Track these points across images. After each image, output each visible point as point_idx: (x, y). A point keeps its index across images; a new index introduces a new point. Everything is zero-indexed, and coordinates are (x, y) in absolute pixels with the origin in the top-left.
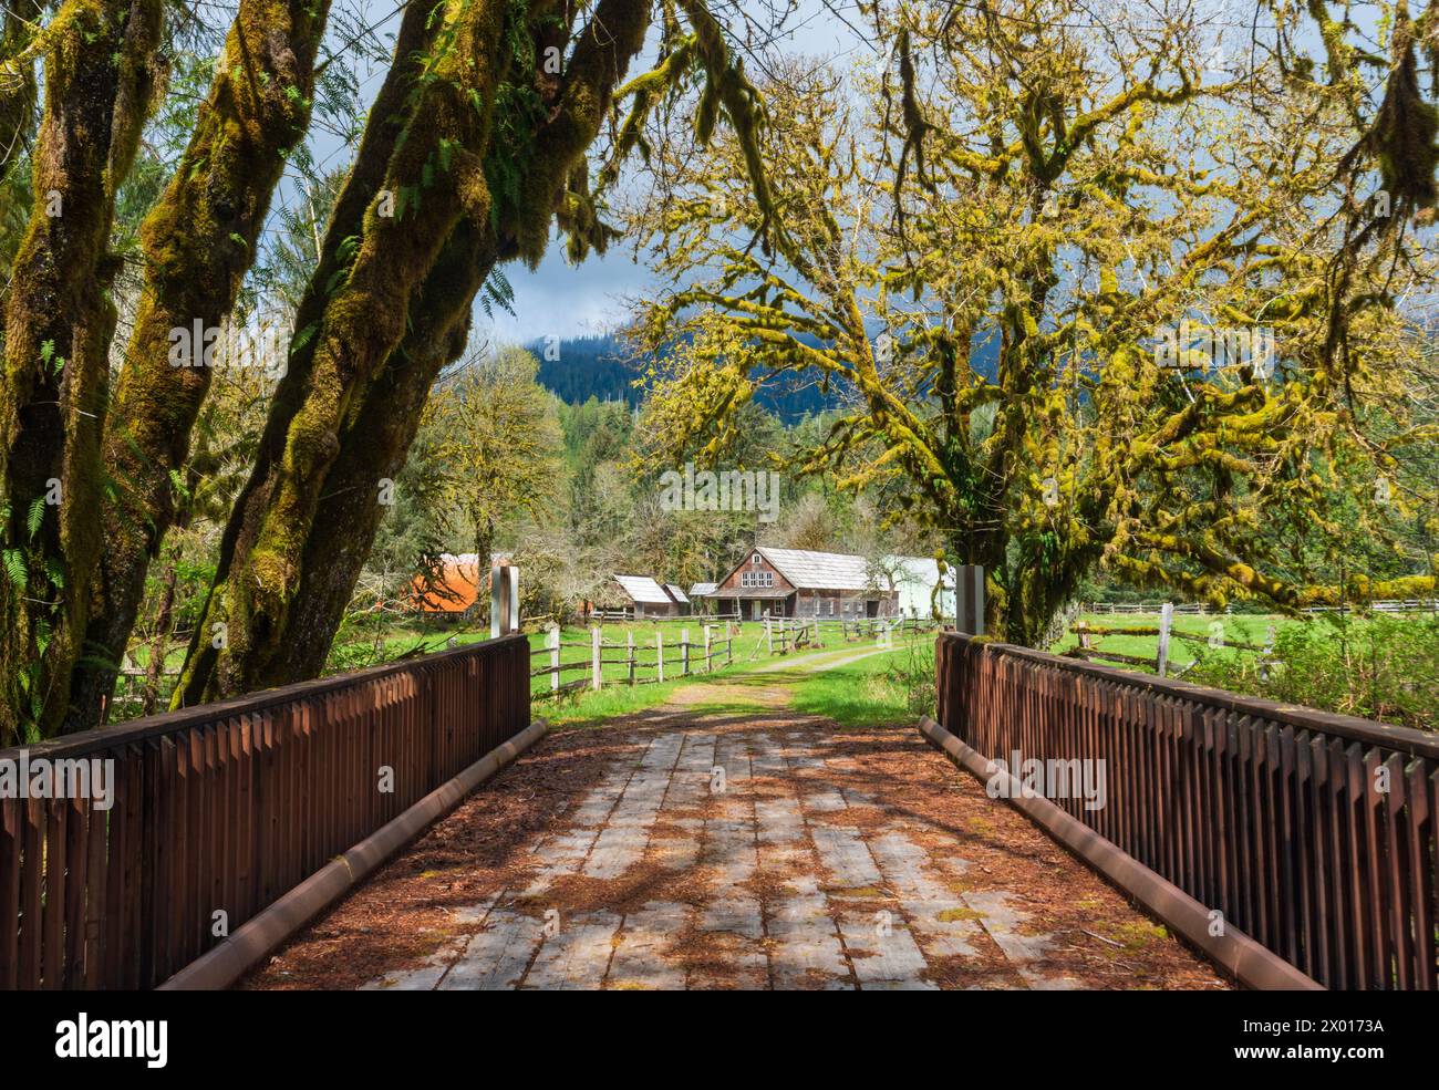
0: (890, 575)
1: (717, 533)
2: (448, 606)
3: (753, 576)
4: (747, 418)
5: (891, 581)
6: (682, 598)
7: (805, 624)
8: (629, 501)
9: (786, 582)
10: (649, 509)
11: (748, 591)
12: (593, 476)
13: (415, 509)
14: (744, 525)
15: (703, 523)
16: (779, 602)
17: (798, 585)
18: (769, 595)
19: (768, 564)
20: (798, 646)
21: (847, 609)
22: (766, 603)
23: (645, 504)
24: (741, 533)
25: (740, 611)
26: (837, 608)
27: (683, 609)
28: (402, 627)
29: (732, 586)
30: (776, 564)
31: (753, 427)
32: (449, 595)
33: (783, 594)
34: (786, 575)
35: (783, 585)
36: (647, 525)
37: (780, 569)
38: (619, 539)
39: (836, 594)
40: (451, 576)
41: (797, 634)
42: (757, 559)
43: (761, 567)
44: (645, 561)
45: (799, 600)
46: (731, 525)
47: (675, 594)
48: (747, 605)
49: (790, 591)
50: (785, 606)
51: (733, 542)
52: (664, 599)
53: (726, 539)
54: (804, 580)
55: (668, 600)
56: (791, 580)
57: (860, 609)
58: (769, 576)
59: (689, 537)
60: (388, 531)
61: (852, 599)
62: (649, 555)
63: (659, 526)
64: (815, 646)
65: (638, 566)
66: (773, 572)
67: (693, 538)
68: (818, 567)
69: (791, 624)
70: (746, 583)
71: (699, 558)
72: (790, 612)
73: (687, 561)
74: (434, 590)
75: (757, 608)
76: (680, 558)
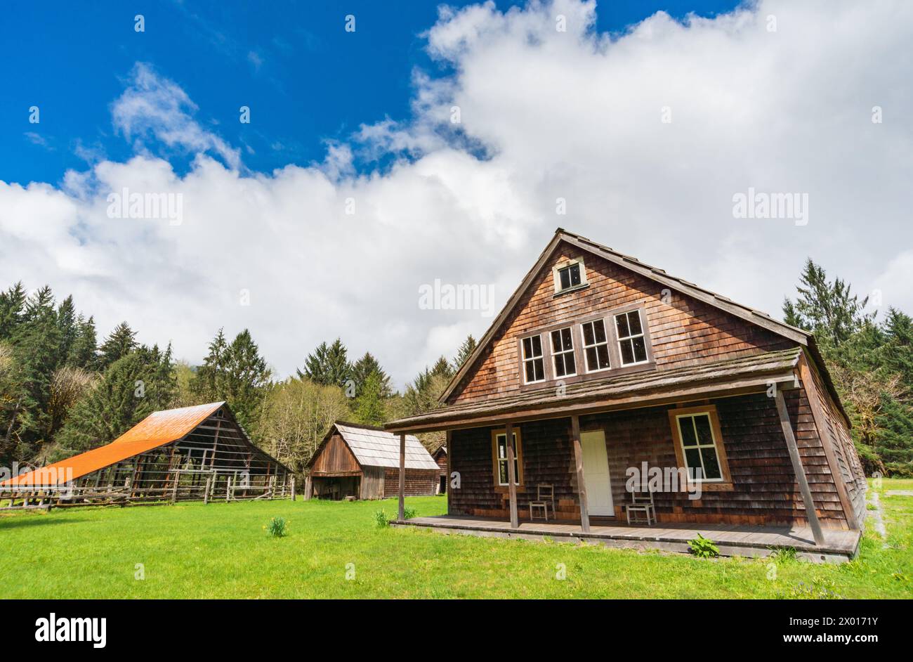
58: (630, 323)
66: (645, 306)
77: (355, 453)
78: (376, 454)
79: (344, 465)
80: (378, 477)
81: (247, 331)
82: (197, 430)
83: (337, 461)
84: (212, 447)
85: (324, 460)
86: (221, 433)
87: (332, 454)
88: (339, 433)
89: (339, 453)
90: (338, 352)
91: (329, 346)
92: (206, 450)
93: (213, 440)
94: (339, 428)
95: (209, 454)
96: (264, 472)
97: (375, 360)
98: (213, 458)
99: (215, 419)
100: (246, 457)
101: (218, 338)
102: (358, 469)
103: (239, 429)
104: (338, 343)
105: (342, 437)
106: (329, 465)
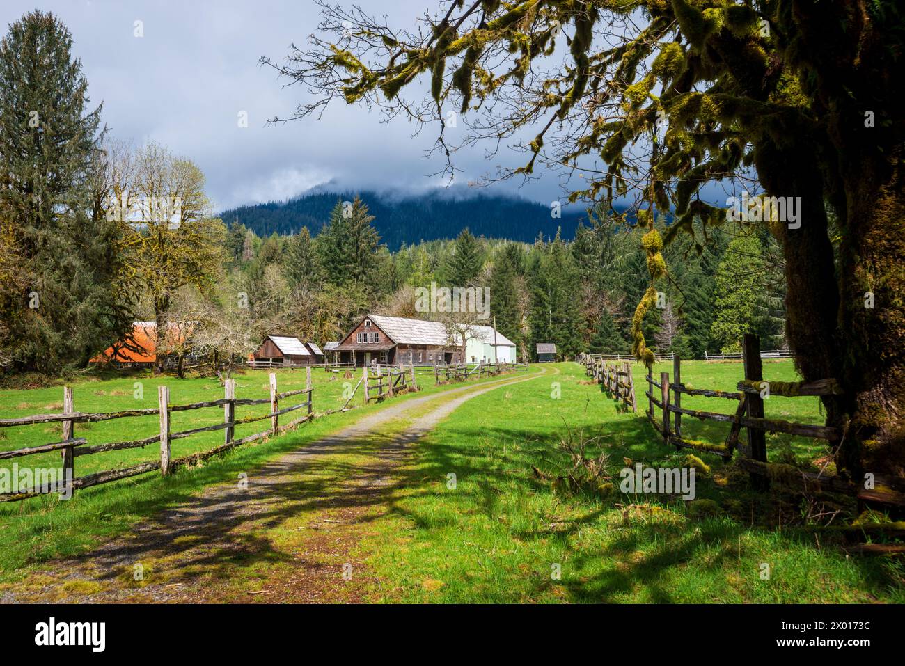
0: (463, 334)
1: (345, 311)
2: (137, 358)
3: (365, 335)
4: (365, 237)
5: (464, 338)
6: (318, 352)
7: (403, 370)
8: (288, 289)
9: (388, 339)
10: (300, 294)
11: (362, 346)
12: (263, 273)
13: (97, 281)
14: (363, 305)
15: (336, 304)
16: (383, 353)
17: (397, 341)
18: (376, 348)
19: (376, 327)
20: (396, 391)
21: (431, 358)
22: (375, 354)
23: (298, 291)
24: (361, 311)
25: (355, 360)
26: (424, 358)
27: (318, 359)
28: (83, 374)
29: (350, 343)
30: (382, 327)
31: (369, 243)
32: (138, 349)
33: (387, 348)
34: (389, 334)
35: (386, 342)
36: (299, 305)
37: (385, 330)
38: (281, 314)
39: (424, 347)
40: (139, 336)
41: (395, 378)
42: (368, 323)
43: (371, 329)
44: (298, 329)
45: (398, 352)
46: (355, 305)
47: (313, 349)
48: (361, 357)
49: (391, 346)
50: (387, 357)
51: (356, 316)
52: (305, 352)
53: (351, 315)
54: (401, 338)
55: (308, 353)
56: (392, 338)
57: (440, 358)
58: (377, 335)
59: (327, 313)
60: (72, 297)
61: (434, 352)
62: (300, 324)
63: (307, 305)
64: (412, 390)
65: (293, 332)
66: (379, 333)
67: (330, 314)
68: (411, 329)
69: (389, 370)
70: (360, 340)
71: (332, 325)
72: (391, 361)
73: (325, 328)
74: (126, 346)
75: (368, 358)
76: (321, 326)
77: (280, 349)
78: (288, 349)
79: (274, 353)
80: (289, 358)
83: (270, 351)
87: (267, 348)
88: (271, 340)
89: (271, 348)
94: (271, 337)
102: (282, 355)
105: (272, 342)
106: (265, 353)
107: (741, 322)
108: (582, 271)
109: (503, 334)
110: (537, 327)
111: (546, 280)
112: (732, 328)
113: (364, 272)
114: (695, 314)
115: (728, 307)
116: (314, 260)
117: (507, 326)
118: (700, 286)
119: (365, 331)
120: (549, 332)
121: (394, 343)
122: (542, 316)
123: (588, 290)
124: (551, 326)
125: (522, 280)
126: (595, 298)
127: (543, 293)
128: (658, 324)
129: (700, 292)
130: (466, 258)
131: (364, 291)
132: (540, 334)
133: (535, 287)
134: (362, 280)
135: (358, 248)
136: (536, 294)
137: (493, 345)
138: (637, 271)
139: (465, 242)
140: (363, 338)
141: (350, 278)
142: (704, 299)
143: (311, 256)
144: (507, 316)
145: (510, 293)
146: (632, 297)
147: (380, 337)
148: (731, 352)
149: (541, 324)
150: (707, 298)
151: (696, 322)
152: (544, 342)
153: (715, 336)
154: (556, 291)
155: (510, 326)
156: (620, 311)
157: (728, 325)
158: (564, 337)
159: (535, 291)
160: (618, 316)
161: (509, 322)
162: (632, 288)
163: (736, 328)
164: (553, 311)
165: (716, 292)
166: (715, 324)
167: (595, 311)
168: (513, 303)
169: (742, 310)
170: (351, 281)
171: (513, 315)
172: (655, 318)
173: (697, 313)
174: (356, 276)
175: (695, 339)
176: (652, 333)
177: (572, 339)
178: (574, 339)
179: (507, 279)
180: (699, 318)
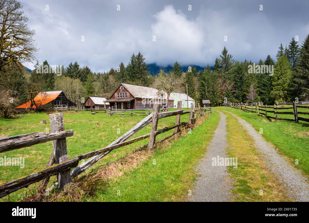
9: (131, 95)
11: (120, 99)
16: (128, 103)
17: (136, 97)
18: (126, 100)
19: (126, 90)
22: (125, 103)
26: (152, 105)
29: (114, 98)
30: (128, 89)
33: (130, 100)
34: (131, 93)
35: (130, 97)
37: (130, 91)
42: (122, 88)
43: (123, 91)
45: (136, 102)
49: (132, 99)
54: (137, 95)
56: (133, 95)
58: (126, 94)
66: (127, 92)
72: (132, 107)
75: (122, 105)
77: (94, 102)
78: (97, 102)
79: (91, 104)
80: (98, 106)
81: (46, 61)
82: (57, 97)
83: (90, 103)
84: (61, 100)
85: (87, 103)
86: (62, 97)
87: (89, 102)
88: (90, 98)
89: (90, 102)
90: (76, 66)
91: (73, 64)
92: (60, 101)
93: (60, 99)
94: (90, 97)
95: (60, 102)
96: (71, 105)
97: (89, 69)
98: (61, 103)
99: (60, 95)
100: (67, 102)
101: (37, 63)
102: (94, 105)
103: (65, 96)
104: (76, 63)
105: (91, 99)
106: (88, 104)
107: (283, 91)
108: (218, 74)
109: (190, 96)
110: (202, 94)
111: (205, 78)
112: (280, 93)
113: (142, 77)
114: (262, 88)
115: (278, 85)
116: (125, 73)
117: (191, 94)
118: (264, 78)
119: (121, 92)
120: (206, 96)
121: (134, 97)
122: (204, 90)
123: (220, 81)
124: (207, 94)
125: (196, 78)
126: (223, 83)
127: (204, 82)
128: (248, 92)
129: (264, 80)
130: (177, 71)
131: (142, 83)
132: (203, 97)
133: (201, 80)
134: (141, 79)
135: (140, 69)
136: (201, 83)
137: (186, 101)
138: (239, 73)
139: (176, 66)
140: (120, 95)
141: (137, 79)
142: (266, 83)
143: (124, 72)
144: (191, 90)
145: (192, 82)
146: (237, 83)
147: (127, 95)
148: (279, 102)
149: (203, 93)
150: (268, 82)
151: (263, 91)
152: (205, 99)
153: (272, 96)
154: (209, 81)
155: (192, 94)
156: (232, 88)
157: (278, 92)
158: (212, 98)
159: (201, 82)
160: (232, 90)
161: (192, 93)
162: (237, 80)
163: (281, 93)
164: (208, 88)
165: (272, 79)
166: (272, 91)
167: (223, 88)
168: (193, 86)
169: (284, 86)
170: (137, 80)
171: (193, 90)
172: (247, 90)
173: (264, 88)
174: (139, 78)
175: (263, 98)
176: (245, 96)
177: (215, 99)
178: (216, 98)
179: (191, 77)
180: (264, 90)
